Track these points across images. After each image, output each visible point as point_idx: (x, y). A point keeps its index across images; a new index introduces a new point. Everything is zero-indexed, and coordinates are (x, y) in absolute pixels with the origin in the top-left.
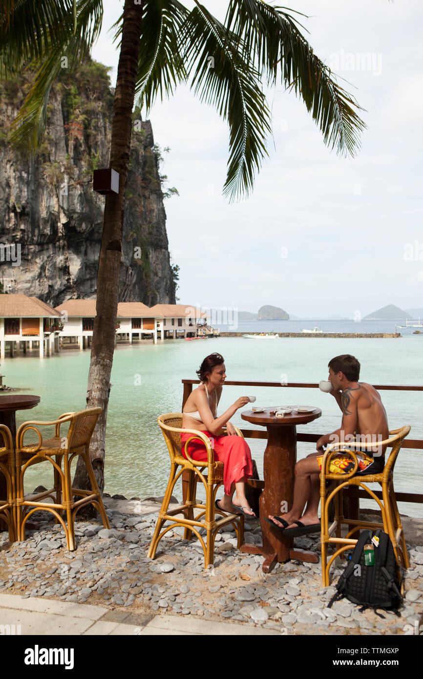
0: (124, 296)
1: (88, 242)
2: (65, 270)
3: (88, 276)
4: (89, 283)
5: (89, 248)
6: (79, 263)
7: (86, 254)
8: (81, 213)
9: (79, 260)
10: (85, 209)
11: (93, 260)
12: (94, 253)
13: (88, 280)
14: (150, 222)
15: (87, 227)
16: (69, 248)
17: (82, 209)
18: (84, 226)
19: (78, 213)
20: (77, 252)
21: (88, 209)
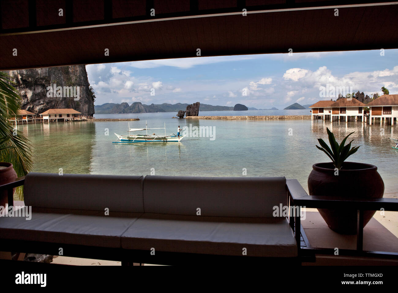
0: (57, 105)
1: (36, 85)
2: (25, 96)
3: (37, 98)
4: (38, 101)
5: (36, 87)
6: (32, 93)
7: (34, 90)
8: (27, 74)
9: (31, 92)
10: (28, 73)
11: (38, 92)
12: (38, 90)
13: (37, 100)
14: (76, 75)
15: (32, 80)
16: (26, 88)
17: (27, 73)
18: (30, 79)
19: (25, 74)
20: (31, 89)
21: (30, 73)
